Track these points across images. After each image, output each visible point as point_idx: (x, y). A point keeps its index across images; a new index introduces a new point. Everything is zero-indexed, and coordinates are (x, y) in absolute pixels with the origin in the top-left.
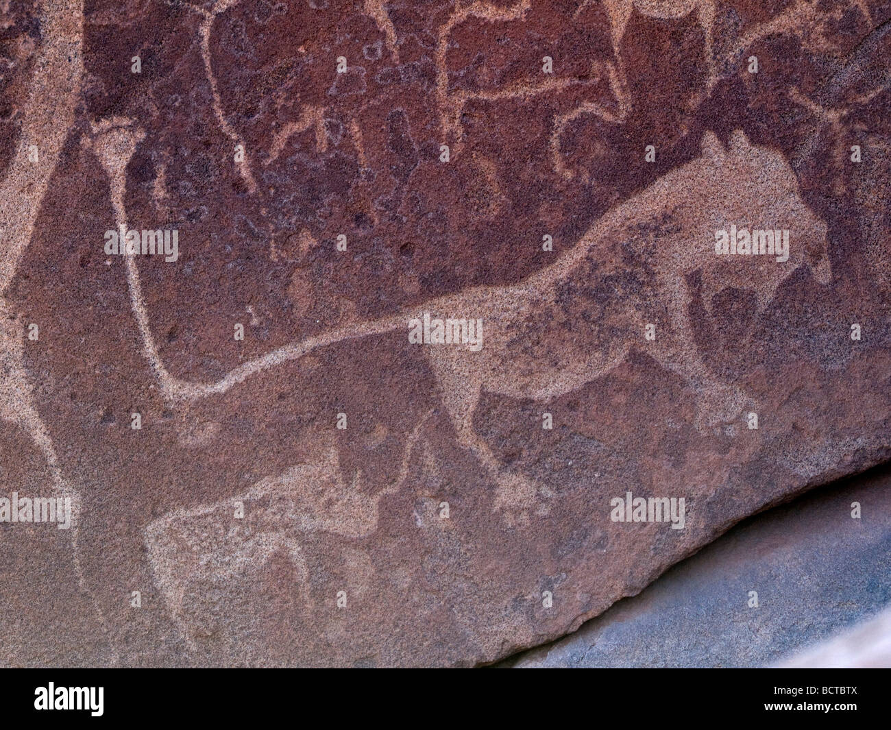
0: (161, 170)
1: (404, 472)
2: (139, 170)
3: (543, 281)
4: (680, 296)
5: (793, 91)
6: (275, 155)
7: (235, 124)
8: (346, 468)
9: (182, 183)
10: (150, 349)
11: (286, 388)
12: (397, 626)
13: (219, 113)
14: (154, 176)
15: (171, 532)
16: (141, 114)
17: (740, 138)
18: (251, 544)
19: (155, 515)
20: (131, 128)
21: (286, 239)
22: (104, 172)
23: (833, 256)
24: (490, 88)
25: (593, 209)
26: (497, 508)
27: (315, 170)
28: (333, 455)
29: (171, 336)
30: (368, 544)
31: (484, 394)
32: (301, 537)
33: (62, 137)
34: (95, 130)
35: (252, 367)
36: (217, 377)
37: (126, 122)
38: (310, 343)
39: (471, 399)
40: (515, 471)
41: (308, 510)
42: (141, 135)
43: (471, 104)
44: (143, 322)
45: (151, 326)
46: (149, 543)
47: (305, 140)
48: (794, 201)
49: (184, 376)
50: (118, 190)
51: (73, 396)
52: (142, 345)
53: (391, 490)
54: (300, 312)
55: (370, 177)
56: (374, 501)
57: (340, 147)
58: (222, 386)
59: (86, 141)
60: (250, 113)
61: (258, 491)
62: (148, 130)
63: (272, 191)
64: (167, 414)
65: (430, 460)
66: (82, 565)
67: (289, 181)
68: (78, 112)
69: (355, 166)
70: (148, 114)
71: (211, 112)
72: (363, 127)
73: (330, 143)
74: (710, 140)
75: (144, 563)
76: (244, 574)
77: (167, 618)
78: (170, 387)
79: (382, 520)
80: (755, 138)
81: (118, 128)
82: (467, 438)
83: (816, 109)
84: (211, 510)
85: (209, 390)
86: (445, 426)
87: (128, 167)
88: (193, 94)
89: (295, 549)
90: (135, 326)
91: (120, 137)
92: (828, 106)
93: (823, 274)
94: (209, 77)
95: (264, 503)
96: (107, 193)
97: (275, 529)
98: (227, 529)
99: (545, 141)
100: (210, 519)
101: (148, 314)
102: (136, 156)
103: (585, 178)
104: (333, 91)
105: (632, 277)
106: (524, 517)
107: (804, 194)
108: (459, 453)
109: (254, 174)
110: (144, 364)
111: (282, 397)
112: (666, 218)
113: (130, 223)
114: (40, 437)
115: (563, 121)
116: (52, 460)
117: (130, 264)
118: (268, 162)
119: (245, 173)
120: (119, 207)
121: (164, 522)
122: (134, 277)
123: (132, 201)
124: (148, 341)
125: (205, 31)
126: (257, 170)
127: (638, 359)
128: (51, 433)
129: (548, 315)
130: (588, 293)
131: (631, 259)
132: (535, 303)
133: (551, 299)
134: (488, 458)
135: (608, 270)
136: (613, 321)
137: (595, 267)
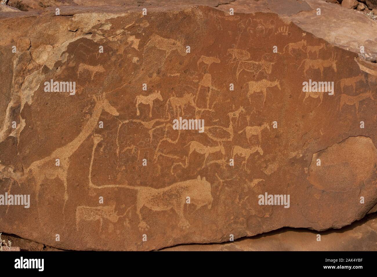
0: (103, 146)
1: (125, 214)
2: (100, 145)
3: (161, 190)
5: (216, 174)
6: (124, 151)
7: (119, 143)
8: (116, 210)
9: (106, 150)
10: (90, 176)
11: (111, 192)
12: (114, 240)
13: (117, 140)
14: (102, 147)
15: (81, 209)
16: (104, 135)
17: (204, 178)
18: (94, 216)
19: (80, 205)
20: (101, 137)
21: (120, 166)
22: (93, 143)
23: (212, 205)
24: (165, 154)
25: (175, 181)
26: (139, 226)
27: (130, 156)
28: (114, 206)
29: (94, 176)
30: (114, 224)
31: (144, 206)
32: (103, 218)
33: (89, 134)
34: (95, 135)
35: (106, 186)
36: (99, 185)
37: (101, 136)
38: (117, 186)
39: (141, 206)
40: (144, 221)
41: (106, 214)
42: (102, 139)
43: (161, 155)
44: (90, 171)
45: (91, 173)
46: (77, 210)
47: (130, 151)
48: (209, 193)
49: (94, 183)
50: (95, 147)
51: (74, 180)
53: (122, 216)
54: (117, 180)
55: (138, 161)
56: (118, 217)
57: (135, 154)
58: (100, 187)
59: (92, 137)
60: (122, 143)
61: (99, 208)
62: (104, 139)
63: (121, 157)
64: (88, 189)
65: (130, 214)
66: (64, 209)
67: (124, 157)
68: (93, 131)
69: (137, 158)
70: (105, 136)
72: (141, 152)
73: (134, 153)
74: (199, 177)
75: (75, 213)
76: (91, 221)
77: (75, 224)
78: (91, 184)
79: (118, 221)
80: (207, 180)
81: (99, 136)
82: (138, 212)
83: (219, 178)
84: (90, 208)
85: (97, 187)
86: (135, 209)
87: (98, 144)
88: (114, 135)
89: (101, 220)
91: (99, 138)
92: (221, 179)
93: (210, 207)
94: (118, 134)
95: (99, 210)
96: (93, 147)
97: (99, 216)
98: (91, 212)
100: (89, 210)
101: (92, 170)
102: (100, 142)
103: (175, 175)
104: (138, 144)
105: (177, 195)
106: (143, 229)
107: (211, 192)
108: (136, 214)
109: (119, 153)
110: (88, 179)
111: (109, 193)
112: (187, 187)
113: (95, 153)
114: (65, 184)
115: (175, 164)
116: (66, 189)
117: (92, 160)
118: (122, 152)
119: (117, 152)
120: (94, 150)
121: (81, 207)
122: (92, 163)
123: (97, 150)
124: (90, 175)
125: (120, 125)
126: (120, 153)
127: (172, 210)
128: (67, 184)
129: (160, 197)
130: (168, 195)
131: (178, 192)
132: (159, 194)
133: (162, 193)
134: (140, 217)
135: (173, 193)
136: (171, 202)
137: (171, 191)
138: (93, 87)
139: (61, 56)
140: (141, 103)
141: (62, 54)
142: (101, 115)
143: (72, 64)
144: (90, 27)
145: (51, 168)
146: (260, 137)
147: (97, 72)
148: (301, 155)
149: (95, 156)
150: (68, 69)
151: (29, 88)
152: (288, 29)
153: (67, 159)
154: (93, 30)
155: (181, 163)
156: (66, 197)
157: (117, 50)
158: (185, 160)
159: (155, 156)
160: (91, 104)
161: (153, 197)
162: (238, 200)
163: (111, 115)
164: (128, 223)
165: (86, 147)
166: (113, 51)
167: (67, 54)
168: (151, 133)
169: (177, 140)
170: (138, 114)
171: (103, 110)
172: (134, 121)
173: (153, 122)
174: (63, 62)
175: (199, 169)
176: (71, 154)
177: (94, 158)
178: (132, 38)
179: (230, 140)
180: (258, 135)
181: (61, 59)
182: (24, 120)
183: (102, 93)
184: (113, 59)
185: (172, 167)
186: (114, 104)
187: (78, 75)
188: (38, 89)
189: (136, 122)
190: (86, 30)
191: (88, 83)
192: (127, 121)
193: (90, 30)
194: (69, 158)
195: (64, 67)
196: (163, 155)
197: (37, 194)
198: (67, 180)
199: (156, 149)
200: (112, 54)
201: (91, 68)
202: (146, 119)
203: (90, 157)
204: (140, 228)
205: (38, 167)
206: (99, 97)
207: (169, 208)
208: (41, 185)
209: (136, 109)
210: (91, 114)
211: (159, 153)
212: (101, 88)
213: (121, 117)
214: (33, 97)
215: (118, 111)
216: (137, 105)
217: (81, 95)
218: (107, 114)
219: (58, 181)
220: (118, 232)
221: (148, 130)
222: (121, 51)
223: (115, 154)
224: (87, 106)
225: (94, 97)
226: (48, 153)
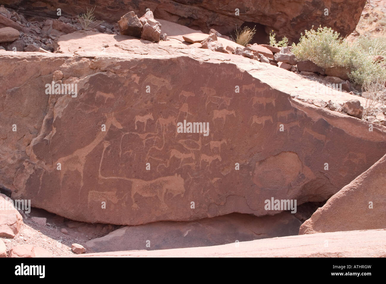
0: (110, 150)
1: (123, 198)
2: (108, 149)
3: (149, 182)
4: (165, 191)
5: (188, 173)
6: (125, 154)
7: (122, 148)
8: (116, 194)
9: (112, 152)
10: (100, 170)
11: (114, 182)
12: (114, 216)
13: (120, 146)
15: (92, 193)
16: (111, 142)
17: (180, 175)
18: (101, 198)
19: (91, 190)
20: (109, 143)
21: (121, 164)
22: (103, 147)
23: (184, 194)
24: (153, 157)
25: (159, 176)
27: (128, 157)
28: (115, 192)
29: (103, 170)
30: (115, 205)
31: (137, 193)
33: (101, 141)
34: (105, 141)
35: (111, 177)
36: (106, 177)
37: (109, 142)
38: (119, 178)
39: (135, 193)
40: (136, 203)
42: (110, 144)
43: (150, 158)
44: (100, 166)
45: (101, 168)
46: (89, 193)
47: (129, 154)
48: (183, 186)
49: (102, 175)
50: (104, 150)
51: (88, 172)
52: (99, 169)
53: (120, 199)
54: (119, 174)
55: (135, 161)
56: (118, 200)
58: (106, 178)
59: (103, 142)
60: (124, 148)
61: (105, 193)
62: (111, 144)
63: (122, 158)
64: (98, 179)
65: (127, 198)
66: (80, 192)
67: (125, 157)
68: (104, 139)
69: (133, 159)
71: (119, 145)
72: (136, 155)
73: (132, 155)
74: (176, 174)
75: (88, 195)
76: (99, 202)
77: (87, 203)
78: (100, 176)
79: (118, 202)
80: (181, 176)
81: (108, 142)
82: (132, 197)
83: (190, 176)
84: (98, 192)
85: (104, 178)
86: (130, 194)
88: (118, 142)
90: (99, 167)
91: (107, 144)
92: (191, 176)
93: (182, 196)
94: (121, 141)
95: (105, 194)
97: (105, 198)
98: (99, 196)
99: (157, 166)
102: (108, 147)
103: (160, 172)
104: (135, 149)
105: (160, 186)
106: (135, 209)
107: (184, 185)
108: (130, 198)
110: (98, 172)
112: (167, 181)
113: (104, 154)
114: (82, 175)
115: (160, 164)
116: (82, 178)
117: (102, 159)
119: (120, 154)
120: (104, 152)
122: (101, 161)
123: (105, 152)
125: (123, 136)
126: (122, 155)
127: (156, 197)
128: (83, 175)
129: (148, 187)
130: (154, 186)
131: (161, 184)
132: (147, 185)
133: (149, 185)
134: (134, 201)
135: (157, 184)
136: (156, 190)
137: (156, 183)
138: (105, 108)
139: (85, 85)
140: (139, 121)
141: (85, 84)
142: (110, 127)
143: (91, 92)
144: (106, 66)
145: (72, 163)
146: (220, 149)
147: (109, 98)
148: (248, 163)
149: (104, 156)
150: (88, 94)
151: (60, 107)
152: (242, 76)
153: (84, 157)
154: (108, 69)
155: (164, 164)
156: (82, 184)
157: (124, 84)
158: (167, 162)
159: (146, 158)
160: (104, 120)
161: (143, 187)
162: (202, 192)
163: (117, 128)
164: (125, 204)
165: (98, 150)
166: (121, 84)
167: (89, 84)
168: (144, 142)
169: (162, 148)
170: (136, 128)
171: (112, 125)
172: (133, 133)
173: (146, 135)
174: (85, 89)
175: (176, 169)
176: (87, 153)
177: (104, 158)
178: (134, 76)
179: (199, 149)
180: (218, 148)
181: (84, 88)
182: (55, 128)
183: (112, 112)
184: (121, 89)
185: (158, 167)
186: (119, 120)
187: (96, 99)
188: (66, 108)
189: (134, 134)
190: (103, 68)
191: (102, 105)
192: (128, 133)
193: (105, 68)
194: (85, 157)
195: (86, 93)
196: (152, 157)
197: (62, 181)
198: (84, 172)
199: (147, 153)
200: (120, 86)
201: (105, 95)
202: (141, 132)
203: (101, 156)
204: (133, 208)
205: (64, 162)
206: (110, 116)
207: (154, 195)
208: (65, 175)
209: (135, 125)
211: (149, 157)
212: (111, 109)
213: (124, 130)
214: (62, 113)
215: (122, 125)
216: (136, 122)
217: (97, 113)
218: (115, 127)
219: (77, 172)
220: (117, 210)
221: (143, 140)
222: (126, 85)
223: (119, 156)
224: (101, 121)
225: (106, 115)
226: (71, 152)
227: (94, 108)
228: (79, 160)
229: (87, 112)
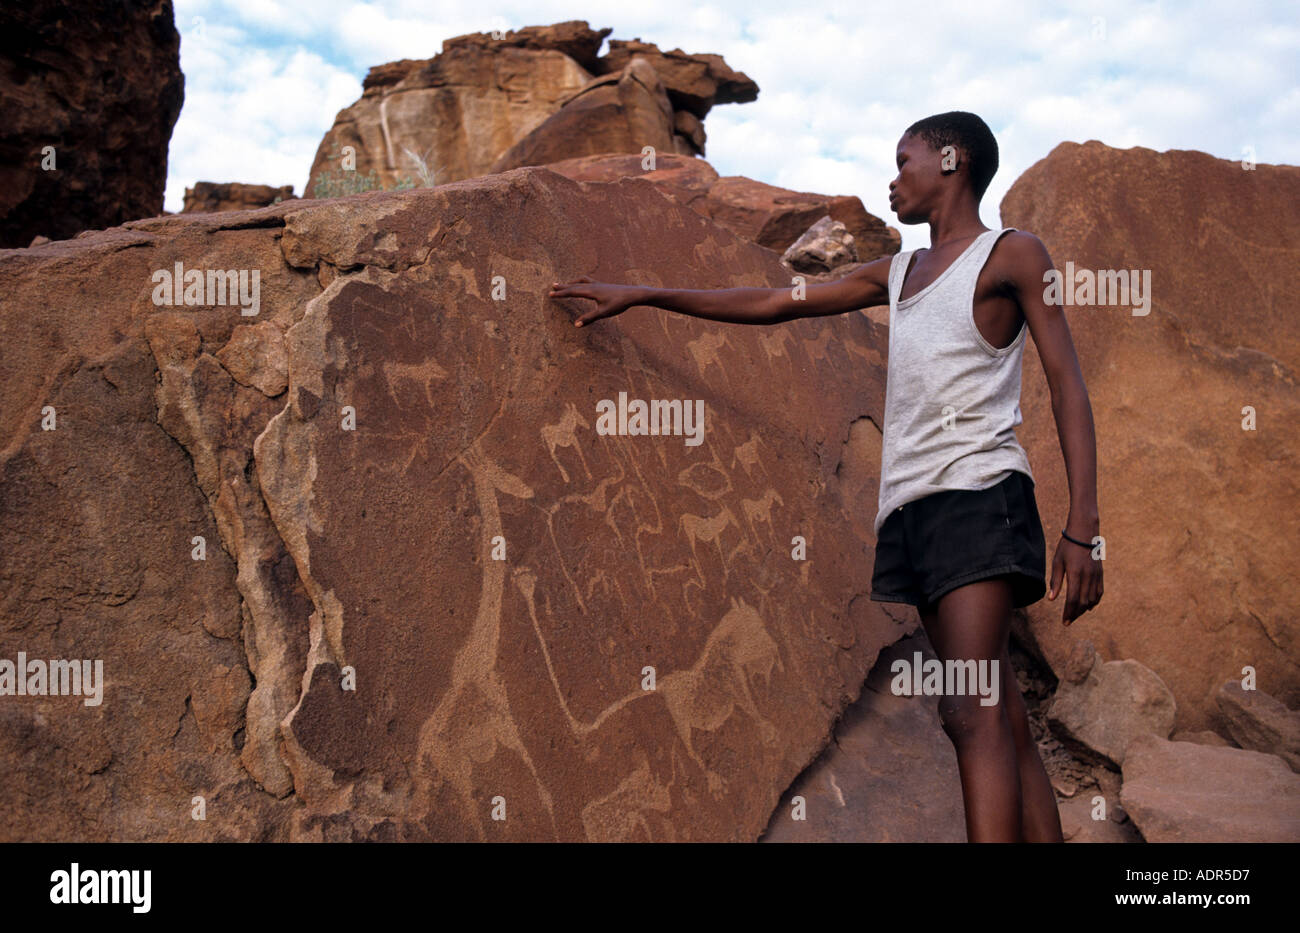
0: (548, 598)
1: (674, 772)
2: (539, 598)
3: (698, 668)
4: (742, 678)
5: (751, 580)
6: (590, 595)
7: (571, 575)
8: (653, 771)
9: (557, 607)
11: (621, 725)
13: (564, 569)
14: (546, 602)
15: (592, 815)
16: (531, 565)
17: (742, 601)
18: (626, 819)
19: (584, 805)
20: (531, 573)
21: (604, 642)
22: (524, 598)
23: (781, 659)
24: (659, 567)
25: (706, 632)
26: (710, 791)
27: (607, 603)
28: (646, 764)
29: (570, 695)
30: (669, 815)
31: (692, 728)
32: (643, 812)
33: (502, 576)
34: (516, 573)
35: (606, 714)
36: (592, 720)
37: (527, 570)
38: (625, 701)
39: (688, 731)
40: (711, 770)
41: (643, 798)
42: (535, 578)
43: (654, 574)
44: (557, 686)
45: (562, 690)
46: (584, 823)
47: (598, 585)
48: (765, 633)
49: (579, 720)
50: (532, 609)
51: (536, 732)
52: (558, 700)
53: (671, 783)
54: (617, 684)
55: (627, 609)
56: (667, 790)
57: (613, 592)
58: (596, 726)
59: (512, 579)
60: (576, 570)
61: (622, 788)
62: (538, 575)
63: (593, 614)
64: (577, 742)
65: (682, 767)
66: (560, 839)
67: (598, 609)
68: (506, 562)
69: (621, 603)
70: (536, 566)
71: (560, 568)
72: (619, 581)
73: (609, 590)
74: (733, 600)
75: (585, 835)
78: (575, 726)
79: (672, 801)
80: (746, 601)
81: (524, 573)
82: (691, 753)
83: (760, 589)
84: (606, 800)
85: (590, 728)
86: (682, 746)
87: (534, 596)
88: (552, 557)
89: (644, 821)
90: (554, 689)
91: (527, 578)
92: (762, 588)
93: (781, 667)
94: (557, 549)
95: (626, 794)
96: (528, 610)
97: (634, 810)
98: (615, 811)
99: (682, 596)
100: (606, 806)
101: (558, 682)
102: (536, 589)
103: (700, 616)
104: (604, 562)
105: (726, 667)
106: (720, 795)
107: (766, 629)
108: (691, 760)
109: (584, 605)
110: (561, 712)
111: (620, 731)
112: (729, 638)
113: (541, 628)
114: (527, 759)
115: (686, 586)
116: (534, 772)
117: (545, 652)
118: (588, 598)
119: (581, 603)
120: (534, 618)
121: (588, 809)
122: (548, 660)
123: (541, 617)
124: (561, 699)
125: (550, 523)
126: (585, 602)
127: (737, 708)
128: (531, 755)
129: (704, 686)
130: (714, 675)
131: (723, 656)
132: (698, 679)
133: (703, 677)
134: (702, 765)
135: (718, 664)
136: (725, 689)
137: (713, 661)
138: (445, 428)
139: (328, 349)
140: (557, 447)
141: (327, 342)
142: (499, 506)
143: (367, 371)
144: (353, 248)
145: (470, 724)
146: (761, 464)
147: (433, 382)
149: (545, 637)
150: (361, 386)
151: (286, 479)
153: (492, 675)
154: (363, 256)
155: (692, 580)
156: (547, 799)
157: (443, 308)
158: (695, 570)
159: (646, 582)
160: (464, 480)
161: (694, 697)
162: (805, 627)
163: (521, 499)
164: (691, 795)
165: (513, 615)
166: (435, 311)
167: (341, 342)
168: (610, 521)
169: (660, 524)
170: (566, 479)
171: (497, 491)
172: (569, 499)
173: (602, 488)
174: (341, 367)
175: (724, 582)
176: (494, 652)
177: (546, 643)
178: (455, 269)
179: (730, 488)
180: (757, 464)
181: (332, 360)
182: (331, 593)
183: (471, 440)
184: (447, 335)
185: (686, 597)
186: (508, 465)
187: (396, 400)
188: (318, 474)
189: (573, 504)
190: (346, 258)
191: (428, 419)
192: (556, 507)
193: (356, 257)
194: (494, 670)
195: (350, 384)
196: (657, 570)
198: (527, 742)
199: (639, 561)
200: (439, 322)
201: (413, 371)
202: (586, 488)
203: (537, 641)
204: (715, 795)
205: (441, 737)
206: (472, 457)
207: (732, 707)
209: (557, 466)
210: (478, 511)
211: (650, 571)
212: (463, 425)
213: (542, 499)
214: (315, 504)
215: (527, 481)
216: (553, 455)
217: (430, 460)
218: (510, 497)
219: (506, 757)
221: (603, 515)
222: (452, 312)
223: (580, 610)
224: (459, 488)
225: (461, 460)
226: (444, 679)
227: (409, 443)
228: (484, 699)
229: (400, 466)
